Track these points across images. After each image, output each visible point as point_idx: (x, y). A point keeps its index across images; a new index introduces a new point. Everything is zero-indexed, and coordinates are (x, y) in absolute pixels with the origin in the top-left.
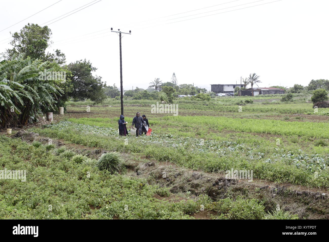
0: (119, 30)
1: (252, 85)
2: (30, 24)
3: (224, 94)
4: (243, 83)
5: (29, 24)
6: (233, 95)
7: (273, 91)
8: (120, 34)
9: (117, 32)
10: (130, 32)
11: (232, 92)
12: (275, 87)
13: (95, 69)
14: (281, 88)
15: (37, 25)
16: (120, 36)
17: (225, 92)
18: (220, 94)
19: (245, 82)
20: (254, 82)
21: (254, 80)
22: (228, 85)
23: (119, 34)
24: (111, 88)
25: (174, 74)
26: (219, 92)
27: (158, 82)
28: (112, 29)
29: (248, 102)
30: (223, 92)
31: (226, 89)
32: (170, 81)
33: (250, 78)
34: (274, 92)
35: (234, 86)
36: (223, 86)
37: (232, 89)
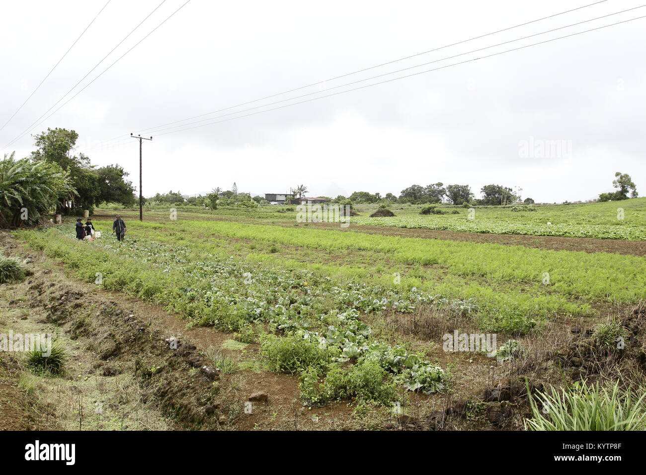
0: (139, 135)
1: (300, 195)
2: (58, 129)
3: (276, 203)
4: (292, 193)
5: (56, 129)
6: (283, 204)
7: (319, 200)
8: (141, 139)
9: (137, 137)
10: (151, 138)
11: (283, 201)
12: (322, 197)
13: (127, 174)
14: (327, 198)
15: (64, 129)
16: (141, 141)
17: (277, 201)
18: (273, 203)
19: (294, 192)
20: (302, 193)
21: (302, 191)
22: (281, 195)
23: (139, 139)
24: (176, 194)
25: (235, 184)
26: (272, 201)
27: (218, 190)
28: (132, 134)
29: (288, 210)
30: (275, 201)
31: (279, 198)
32: (231, 190)
33: (299, 189)
34: (319, 202)
35: (286, 195)
36: (275, 195)
37: (283, 198)
